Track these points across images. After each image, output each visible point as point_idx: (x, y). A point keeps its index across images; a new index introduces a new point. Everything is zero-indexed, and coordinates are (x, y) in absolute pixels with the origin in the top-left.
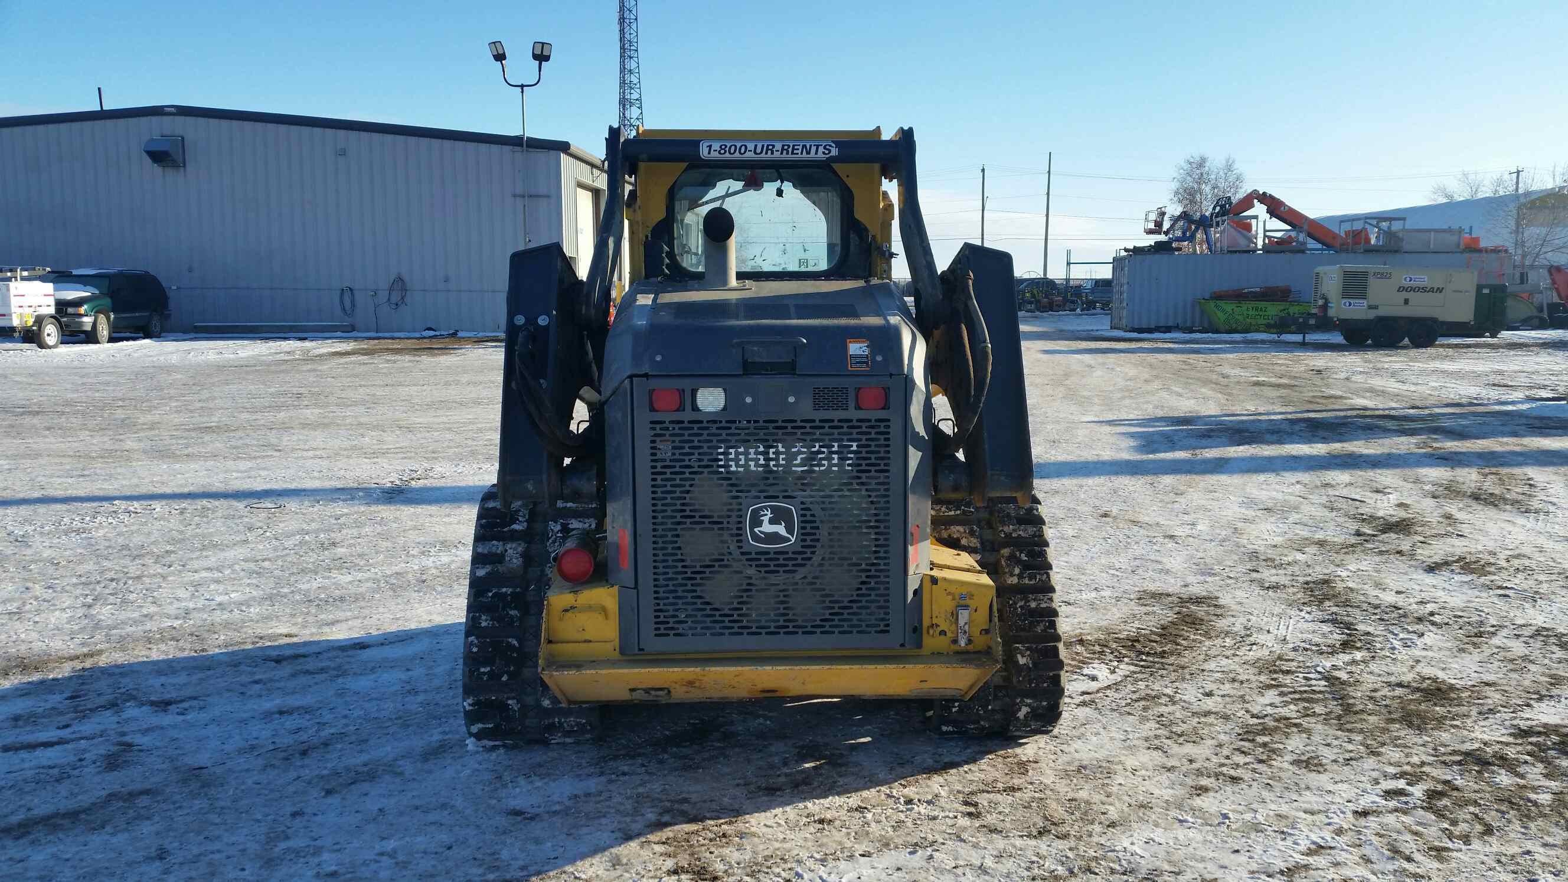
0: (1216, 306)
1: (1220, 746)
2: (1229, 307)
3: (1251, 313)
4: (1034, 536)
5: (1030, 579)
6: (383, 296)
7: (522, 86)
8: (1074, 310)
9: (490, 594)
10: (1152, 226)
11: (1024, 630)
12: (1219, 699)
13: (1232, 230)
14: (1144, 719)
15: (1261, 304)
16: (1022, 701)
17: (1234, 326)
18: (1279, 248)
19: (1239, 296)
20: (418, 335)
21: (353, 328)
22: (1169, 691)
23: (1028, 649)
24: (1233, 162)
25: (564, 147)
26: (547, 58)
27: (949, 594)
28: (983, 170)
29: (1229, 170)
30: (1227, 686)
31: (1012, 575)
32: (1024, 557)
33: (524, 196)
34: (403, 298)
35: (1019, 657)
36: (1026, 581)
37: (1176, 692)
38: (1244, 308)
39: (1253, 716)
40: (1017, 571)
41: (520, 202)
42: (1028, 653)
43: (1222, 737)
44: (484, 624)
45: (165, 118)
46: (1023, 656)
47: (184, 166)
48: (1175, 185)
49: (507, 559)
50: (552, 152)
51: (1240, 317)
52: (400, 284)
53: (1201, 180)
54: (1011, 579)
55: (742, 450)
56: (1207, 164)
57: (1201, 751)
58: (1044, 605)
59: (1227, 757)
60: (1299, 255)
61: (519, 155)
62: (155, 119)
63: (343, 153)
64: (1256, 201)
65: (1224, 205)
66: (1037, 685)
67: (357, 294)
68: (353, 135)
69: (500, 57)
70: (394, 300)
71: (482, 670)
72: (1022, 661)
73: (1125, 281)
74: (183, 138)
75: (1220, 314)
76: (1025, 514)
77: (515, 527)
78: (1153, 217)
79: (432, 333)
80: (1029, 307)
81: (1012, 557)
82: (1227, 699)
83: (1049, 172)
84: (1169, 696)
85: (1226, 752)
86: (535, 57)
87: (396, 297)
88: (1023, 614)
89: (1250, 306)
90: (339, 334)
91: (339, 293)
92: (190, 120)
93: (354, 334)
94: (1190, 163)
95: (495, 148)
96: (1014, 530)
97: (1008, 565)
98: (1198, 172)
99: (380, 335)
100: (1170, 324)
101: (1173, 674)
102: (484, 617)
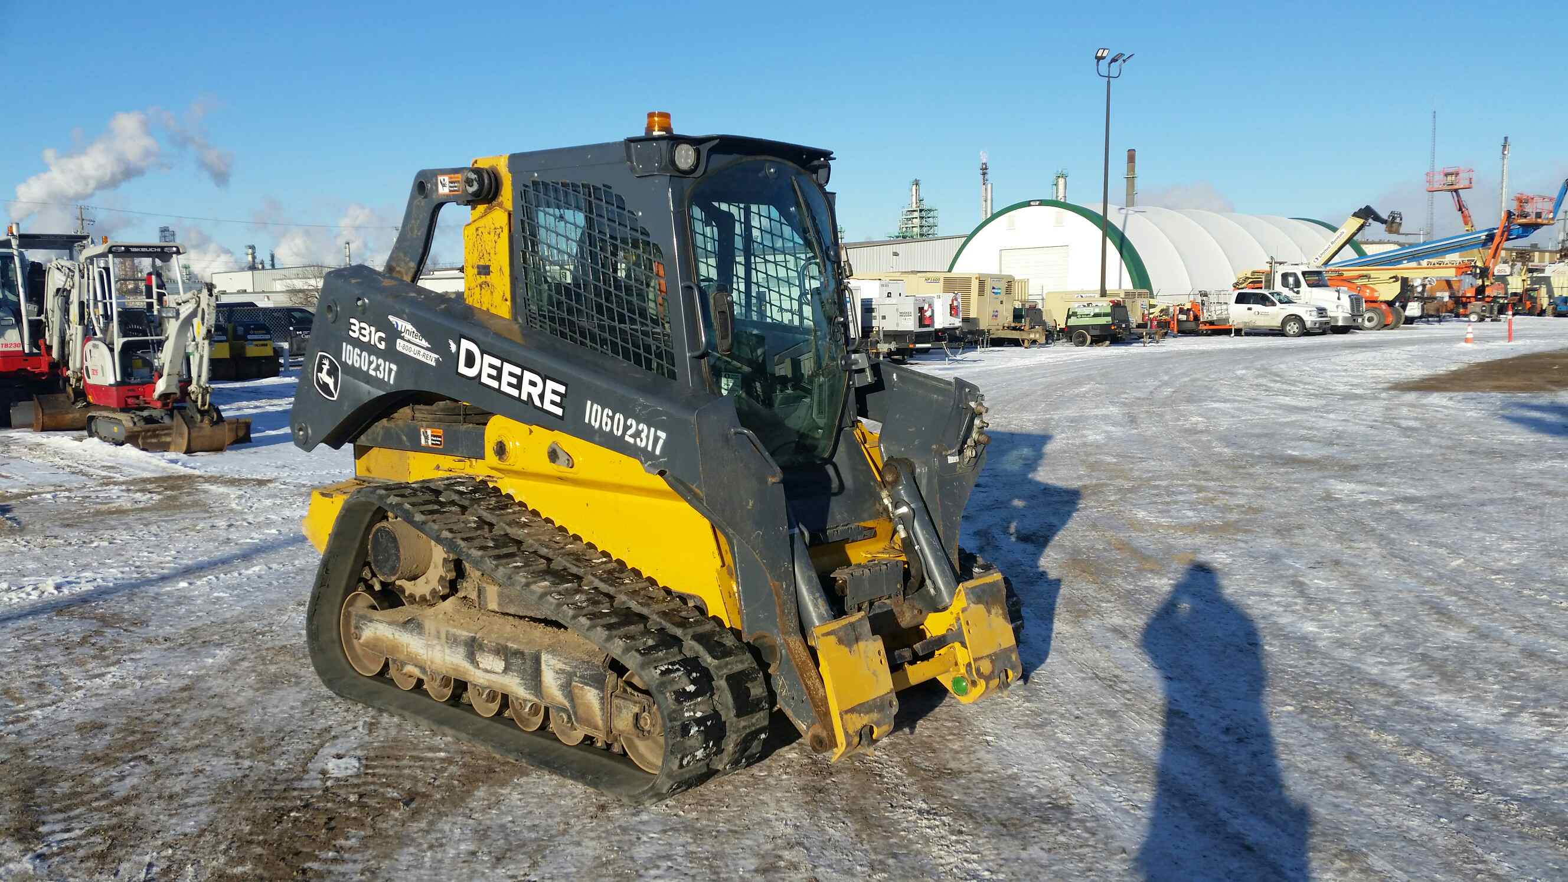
1: (175, 724)
12: (185, 769)
14: (257, 730)
22: (247, 763)
30: (177, 789)
37: (237, 764)
39: (144, 757)
43: (174, 731)
57: (192, 715)
59: (167, 715)
82: (176, 772)
84: (242, 758)
85: (170, 719)
101: (250, 787)
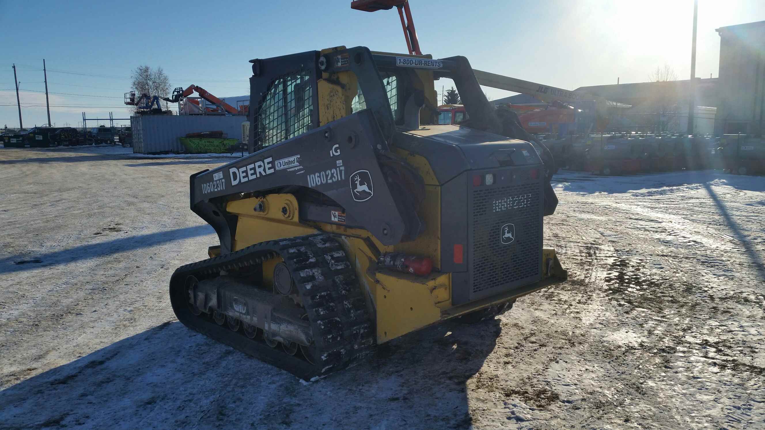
0: (190, 141)
2: (196, 141)
3: (207, 144)
8: (92, 144)
9: (318, 297)
10: (129, 100)
13: (190, 104)
15: (211, 140)
17: (200, 150)
18: (213, 113)
19: (200, 136)
24: (162, 70)
28: (14, 67)
29: (160, 74)
38: (203, 142)
44: (322, 313)
48: (133, 80)
49: (317, 277)
51: (202, 146)
53: (147, 77)
55: (500, 201)
56: (149, 71)
60: (223, 117)
64: (193, 90)
65: (179, 91)
71: (329, 337)
73: (141, 128)
75: (192, 144)
77: (311, 260)
78: (128, 96)
80: (65, 143)
83: (45, 70)
89: (206, 141)
94: (141, 70)
98: (145, 74)
100: (167, 150)
102: (320, 310)
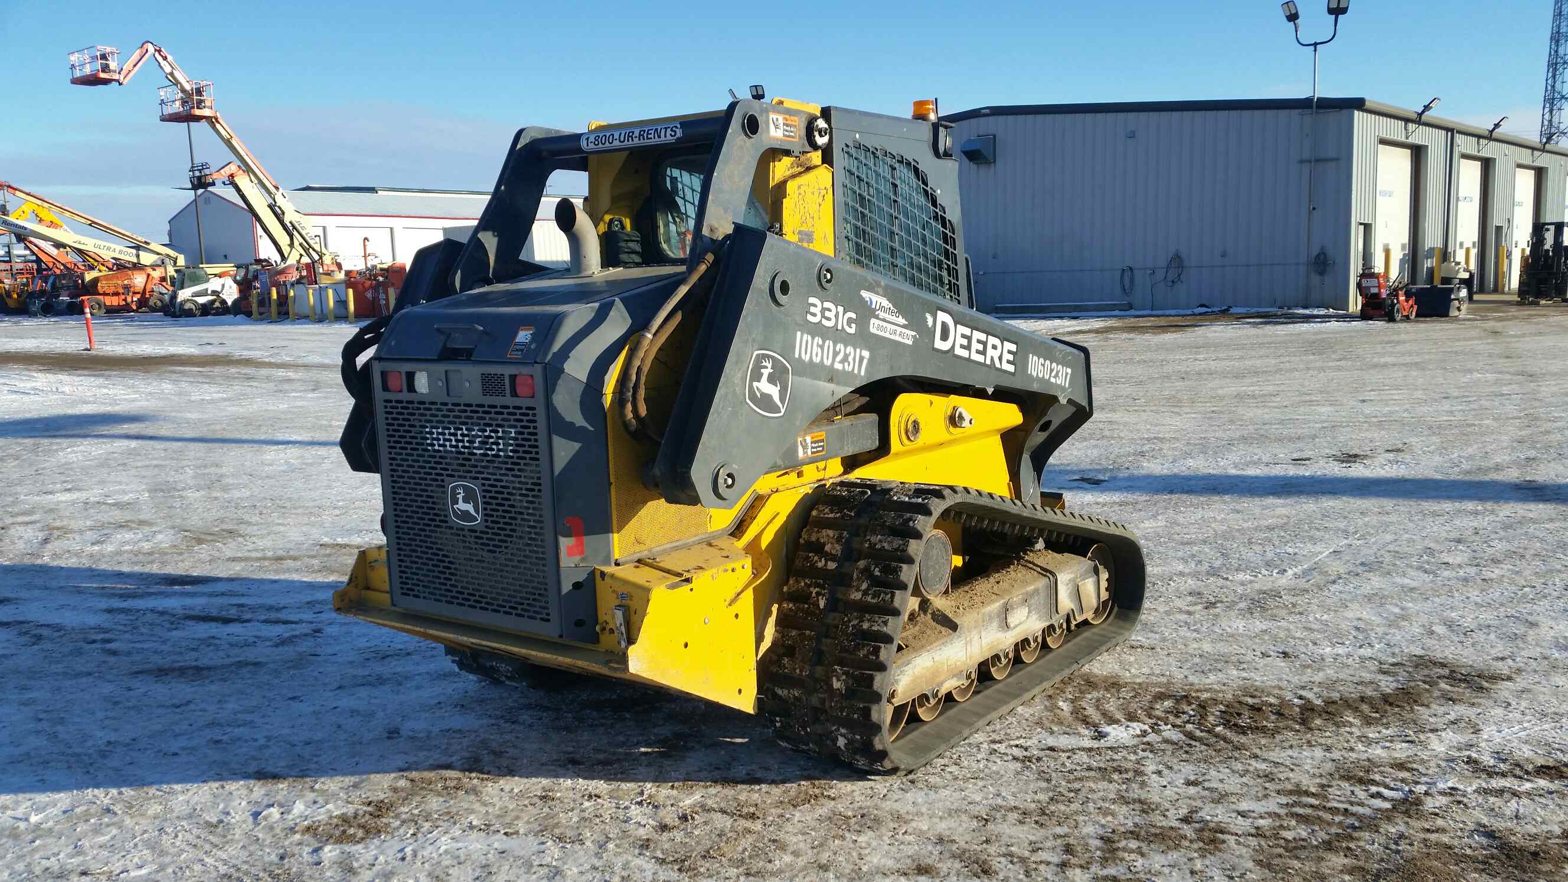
4: (897, 550)
5: (873, 598)
6: (1160, 275)
7: (1315, 44)
11: (847, 651)
16: (838, 730)
20: (1189, 312)
21: (1130, 307)
23: (845, 673)
25: (1358, 104)
26: (1344, 11)
27: (614, 591)
31: (858, 590)
32: (877, 573)
33: (1310, 161)
34: (1179, 276)
35: (834, 679)
36: (869, 599)
40: (864, 586)
41: (1306, 168)
42: (844, 677)
45: (982, 120)
46: (838, 680)
47: (994, 162)
50: (1344, 111)
52: (1177, 262)
54: (856, 594)
58: (875, 628)
61: (1308, 118)
62: (974, 121)
63: (1132, 135)
66: (848, 715)
67: (1136, 272)
68: (1143, 116)
69: (1293, 17)
70: (1170, 277)
72: (836, 685)
74: (995, 136)
76: (901, 524)
79: (1204, 310)
81: (867, 572)
86: (1330, 11)
87: (1173, 274)
88: (853, 634)
90: (1116, 313)
91: (1119, 272)
92: (1001, 119)
93: (1132, 312)
95: (1283, 114)
96: (880, 541)
97: (858, 579)
99: (1154, 312)
